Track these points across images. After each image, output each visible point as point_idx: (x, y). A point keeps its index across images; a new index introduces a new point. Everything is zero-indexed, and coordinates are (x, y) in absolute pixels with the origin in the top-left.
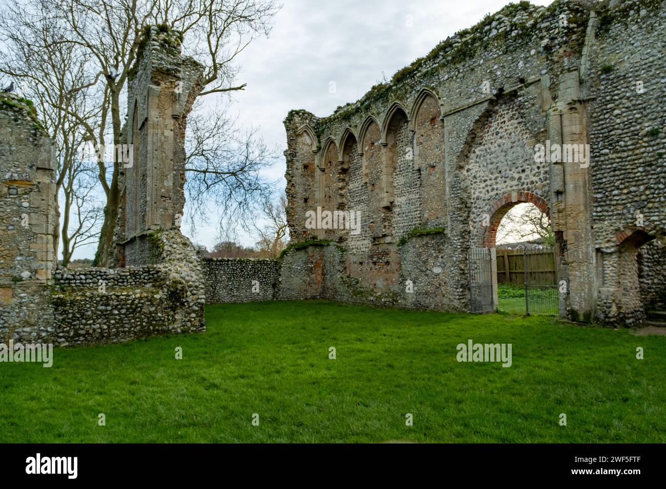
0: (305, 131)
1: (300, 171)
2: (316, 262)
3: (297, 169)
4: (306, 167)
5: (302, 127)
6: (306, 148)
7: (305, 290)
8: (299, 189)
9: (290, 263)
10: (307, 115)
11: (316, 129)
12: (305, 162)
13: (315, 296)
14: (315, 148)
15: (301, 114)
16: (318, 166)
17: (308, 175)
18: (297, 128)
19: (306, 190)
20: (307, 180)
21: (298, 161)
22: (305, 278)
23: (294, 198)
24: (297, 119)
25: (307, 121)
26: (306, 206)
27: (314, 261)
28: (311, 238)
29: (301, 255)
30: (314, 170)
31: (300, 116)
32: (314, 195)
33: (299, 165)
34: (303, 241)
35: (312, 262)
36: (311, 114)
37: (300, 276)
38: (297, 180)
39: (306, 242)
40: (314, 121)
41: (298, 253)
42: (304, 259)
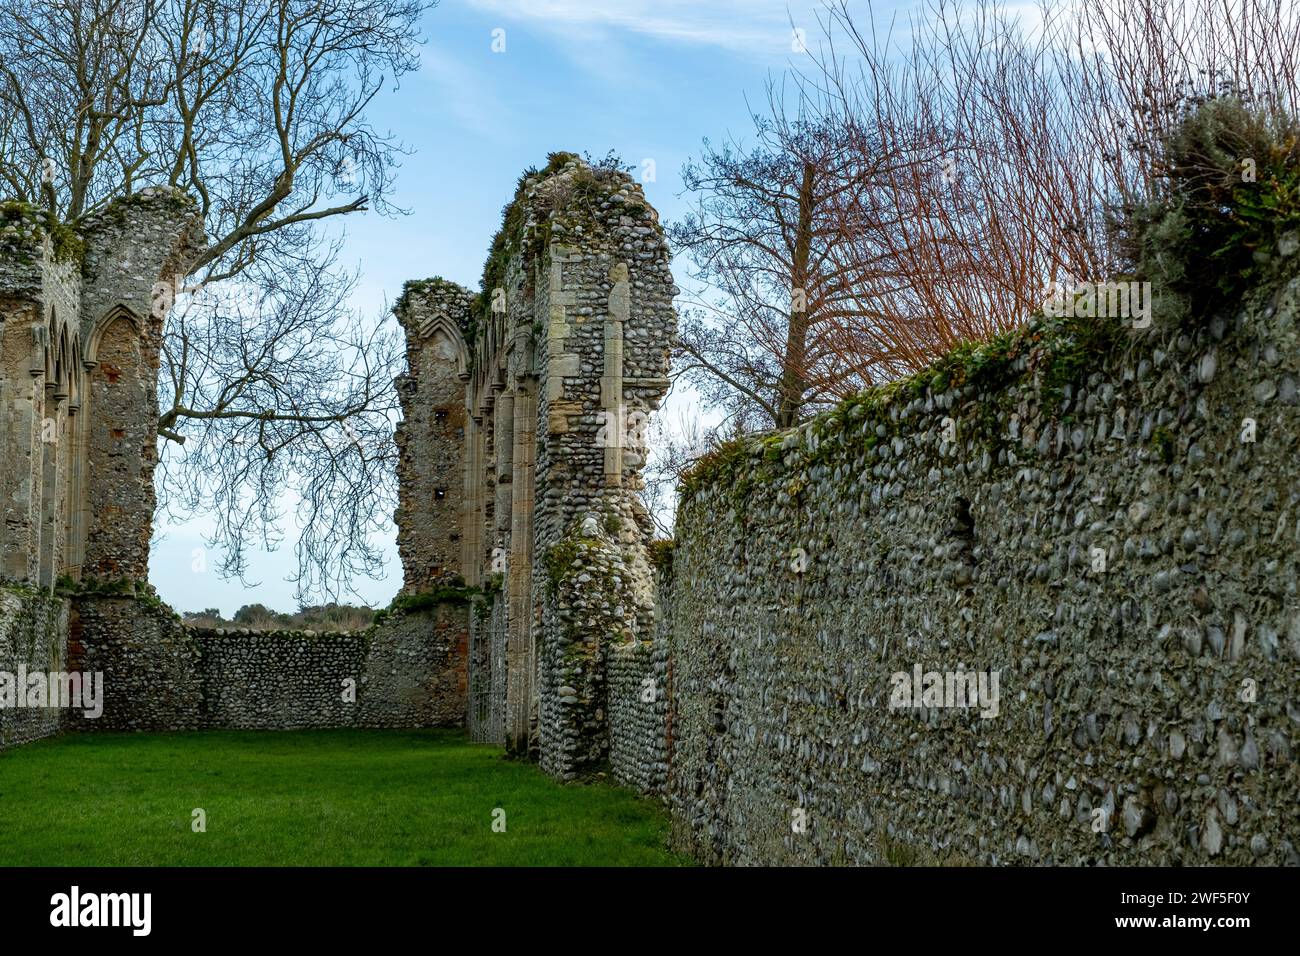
0: (439, 329)
1: (425, 425)
2: (457, 641)
3: (418, 421)
4: (442, 414)
5: (428, 321)
6: (442, 370)
7: (425, 706)
8: (423, 469)
9: (391, 642)
10: (442, 292)
11: (466, 323)
12: (440, 403)
13: (451, 721)
14: (463, 370)
15: (427, 290)
16: (469, 411)
17: (447, 434)
18: (418, 324)
19: (440, 470)
20: (445, 446)
21: (420, 402)
22: (425, 677)
23: (411, 488)
24: (417, 304)
25: (444, 306)
26: (440, 508)
27: (452, 638)
28: (450, 583)
29: (419, 623)
30: (464, 419)
31: (424, 296)
32: (462, 481)
33: (425, 411)
34: (430, 590)
35: (447, 641)
36: (454, 286)
37: (413, 673)
38: (419, 446)
39: (436, 591)
40: (464, 303)
41: (408, 618)
42: (425, 633)
